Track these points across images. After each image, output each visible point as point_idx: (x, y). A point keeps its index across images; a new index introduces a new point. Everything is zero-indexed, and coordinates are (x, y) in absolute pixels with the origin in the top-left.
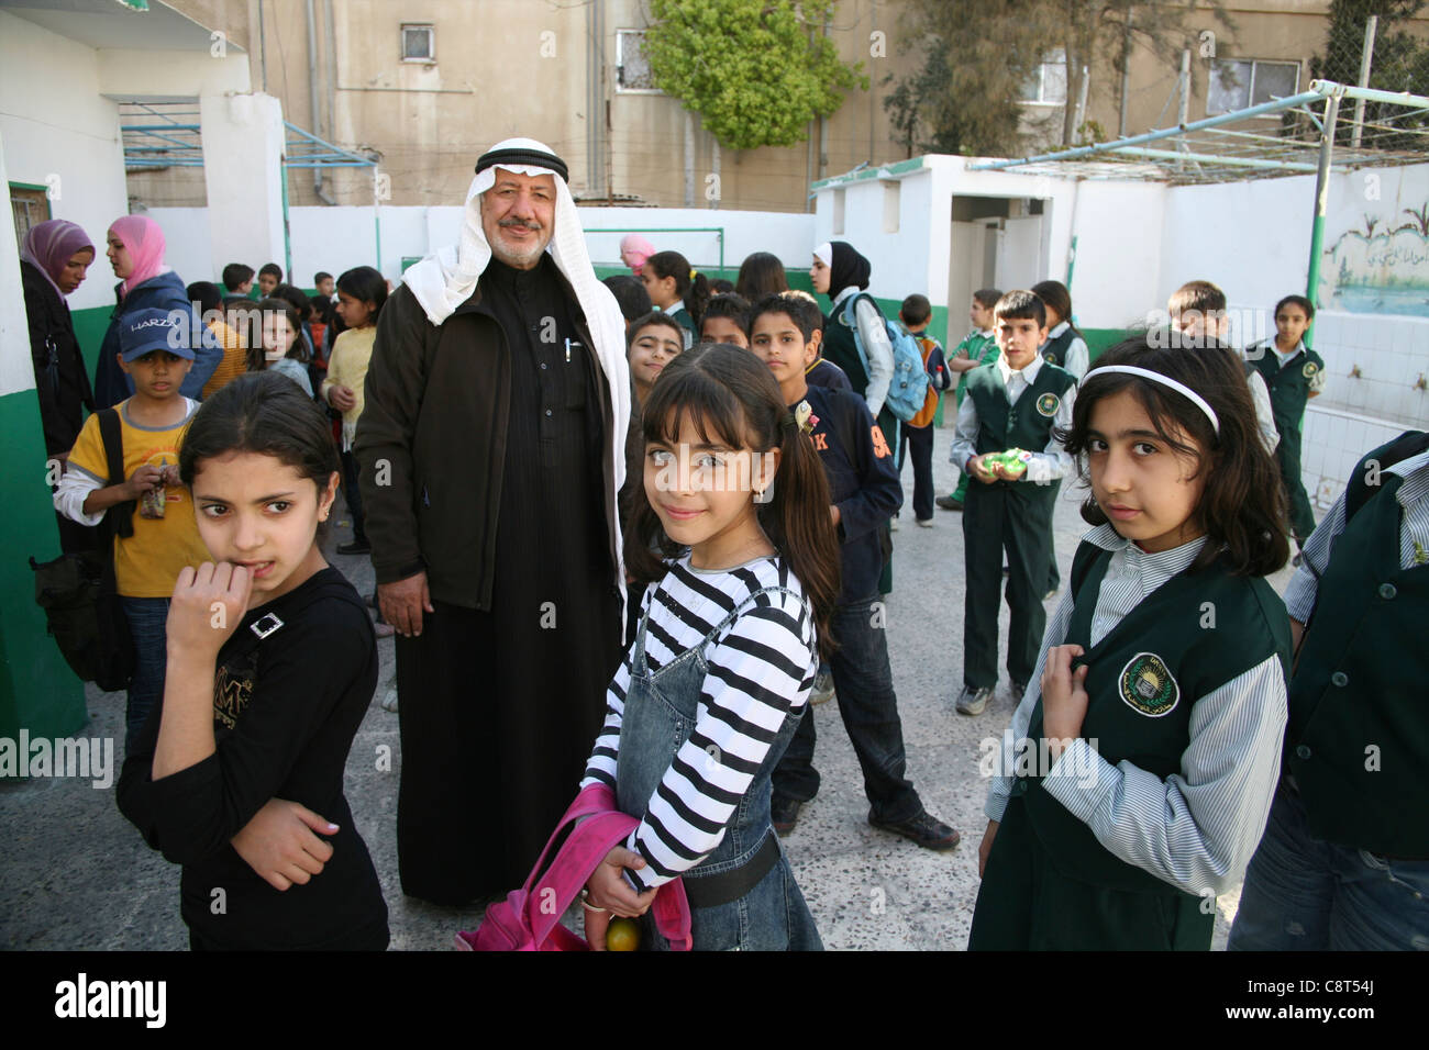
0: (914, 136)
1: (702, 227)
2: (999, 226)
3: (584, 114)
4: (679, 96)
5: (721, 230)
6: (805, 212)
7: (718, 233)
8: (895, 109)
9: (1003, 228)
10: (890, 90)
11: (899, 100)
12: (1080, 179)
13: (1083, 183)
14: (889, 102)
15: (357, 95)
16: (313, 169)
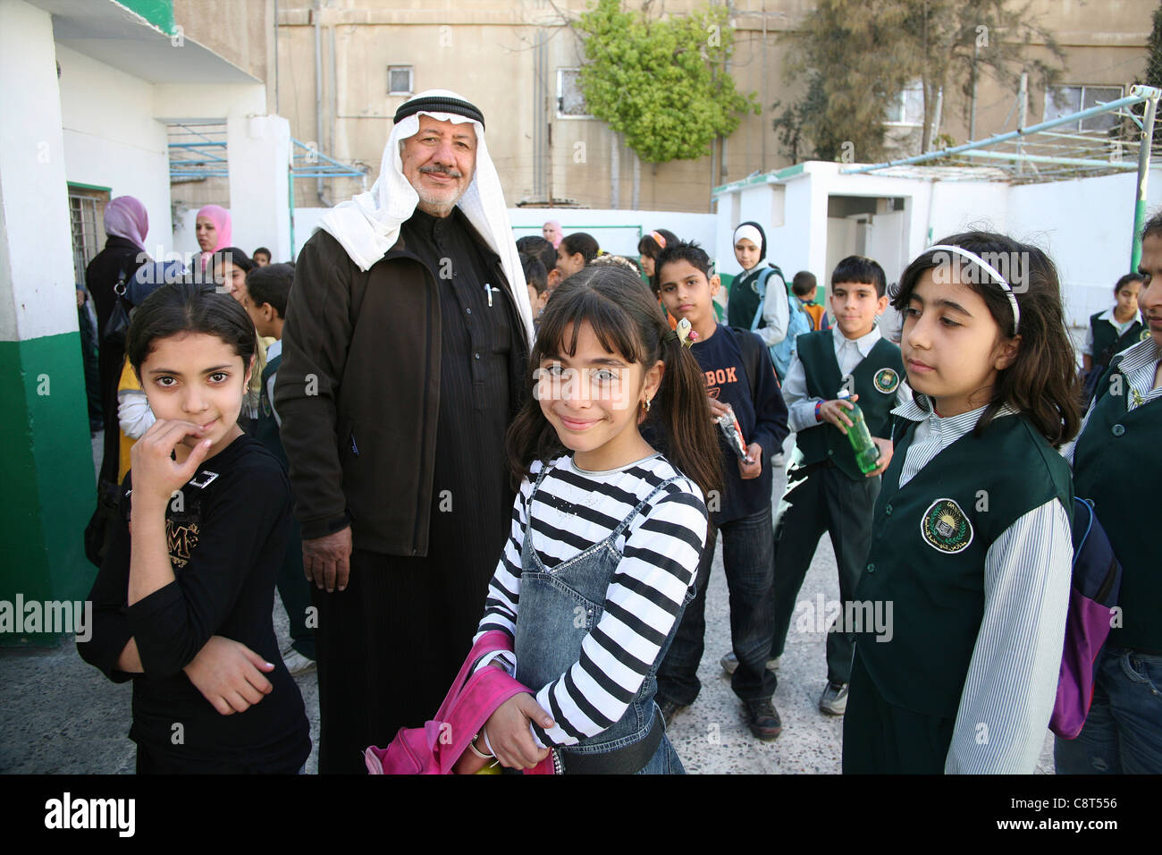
0: (798, 150)
1: (624, 225)
2: (868, 220)
3: (531, 135)
4: (607, 120)
5: (639, 227)
6: (709, 212)
7: (638, 229)
8: (782, 129)
9: (871, 222)
10: (778, 114)
11: (786, 122)
12: (935, 180)
13: (937, 184)
14: (777, 123)
15: (353, 122)
16: (316, 179)
